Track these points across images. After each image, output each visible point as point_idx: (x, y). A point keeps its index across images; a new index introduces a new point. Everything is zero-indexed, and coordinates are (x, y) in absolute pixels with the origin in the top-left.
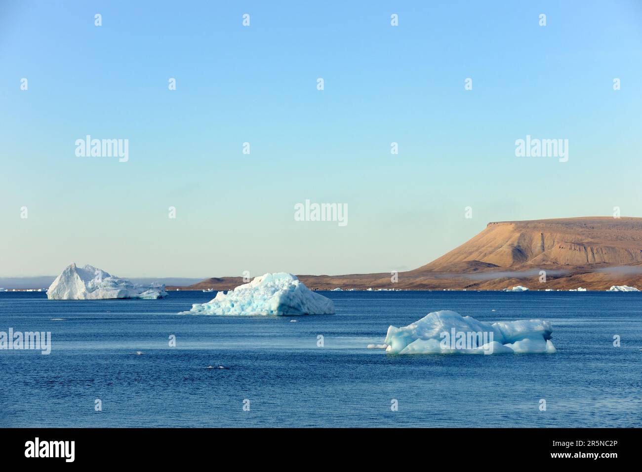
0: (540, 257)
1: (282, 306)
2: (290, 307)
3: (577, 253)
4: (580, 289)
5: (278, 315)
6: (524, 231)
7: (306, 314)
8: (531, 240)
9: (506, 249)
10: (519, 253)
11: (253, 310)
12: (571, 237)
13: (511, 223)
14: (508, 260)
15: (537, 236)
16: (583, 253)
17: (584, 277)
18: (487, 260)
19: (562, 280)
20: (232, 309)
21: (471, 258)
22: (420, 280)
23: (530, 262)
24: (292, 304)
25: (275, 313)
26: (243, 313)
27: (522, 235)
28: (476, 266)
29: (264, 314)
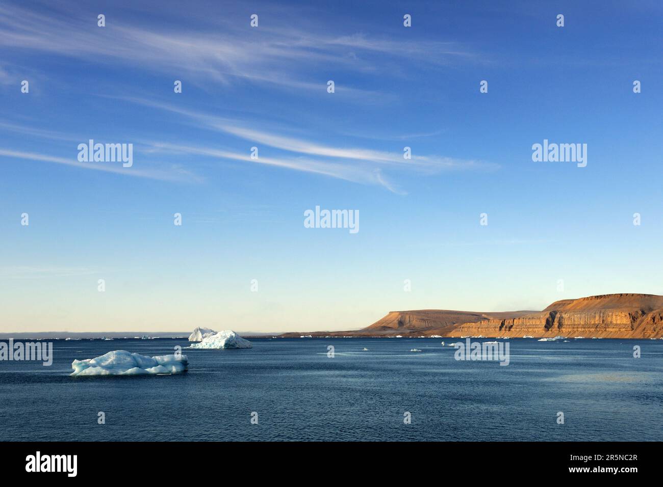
0: (409, 324)
1: (226, 345)
2: (229, 345)
3: (422, 323)
4: (422, 337)
5: (224, 349)
6: (403, 315)
7: (238, 348)
8: (405, 319)
9: (396, 322)
10: (401, 323)
11: (214, 346)
12: (420, 317)
13: (398, 312)
14: (397, 326)
15: (407, 317)
16: (424, 323)
17: (424, 332)
18: (389, 325)
19: (416, 333)
20: (206, 346)
21: (383, 325)
22: (363, 333)
23: (405, 326)
24: (231, 344)
25: (223, 348)
26: (210, 348)
27: (402, 317)
28: (385, 328)
29: (218, 348)
